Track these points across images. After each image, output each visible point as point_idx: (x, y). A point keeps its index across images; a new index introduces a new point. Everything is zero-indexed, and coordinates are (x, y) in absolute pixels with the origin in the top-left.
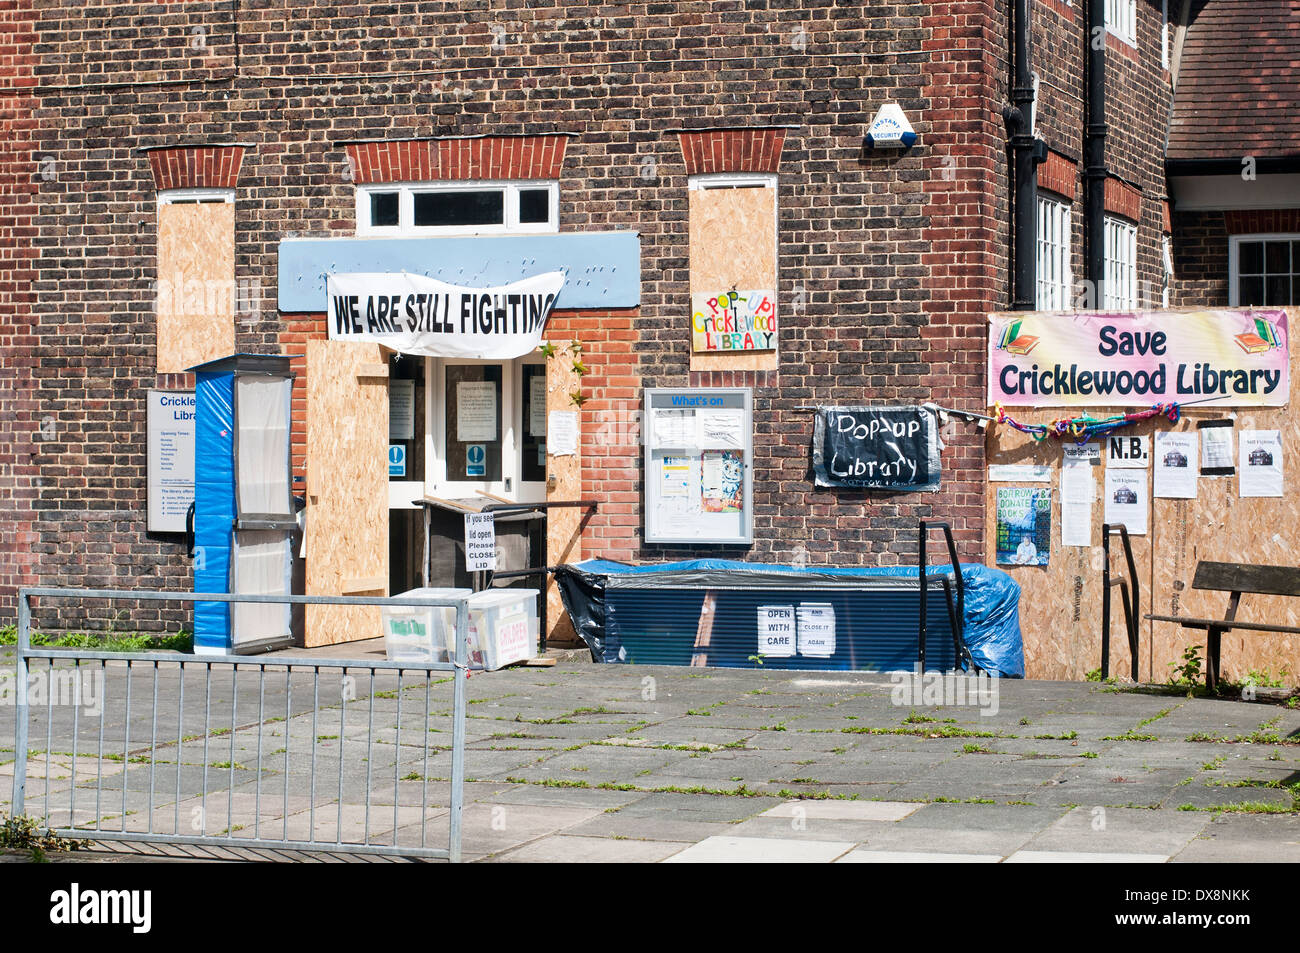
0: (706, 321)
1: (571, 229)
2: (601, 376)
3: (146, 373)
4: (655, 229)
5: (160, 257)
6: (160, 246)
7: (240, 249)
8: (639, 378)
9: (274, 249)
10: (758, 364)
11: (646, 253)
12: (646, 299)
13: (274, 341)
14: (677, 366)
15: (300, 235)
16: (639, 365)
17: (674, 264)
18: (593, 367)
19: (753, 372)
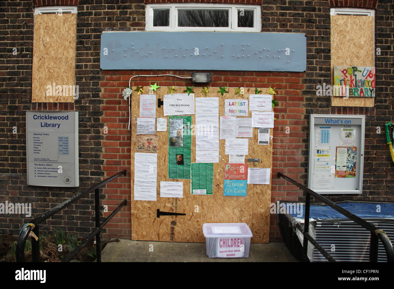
0: (341, 81)
1: (268, 31)
2: (283, 107)
3: (26, 102)
4: (314, 33)
5: (34, 42)
6: (35, 36)
7: (79, 37)
8: (304, 109)
9: (99, 37)
10: (365, 104)
11: (308, 45)
12: (308, 68)
13: (97, 85)
14: (324, 103)
15: (113, 30)
16: (305, 103)
17: (323, 51)
18: (280, 102)
19: (363, 108)
